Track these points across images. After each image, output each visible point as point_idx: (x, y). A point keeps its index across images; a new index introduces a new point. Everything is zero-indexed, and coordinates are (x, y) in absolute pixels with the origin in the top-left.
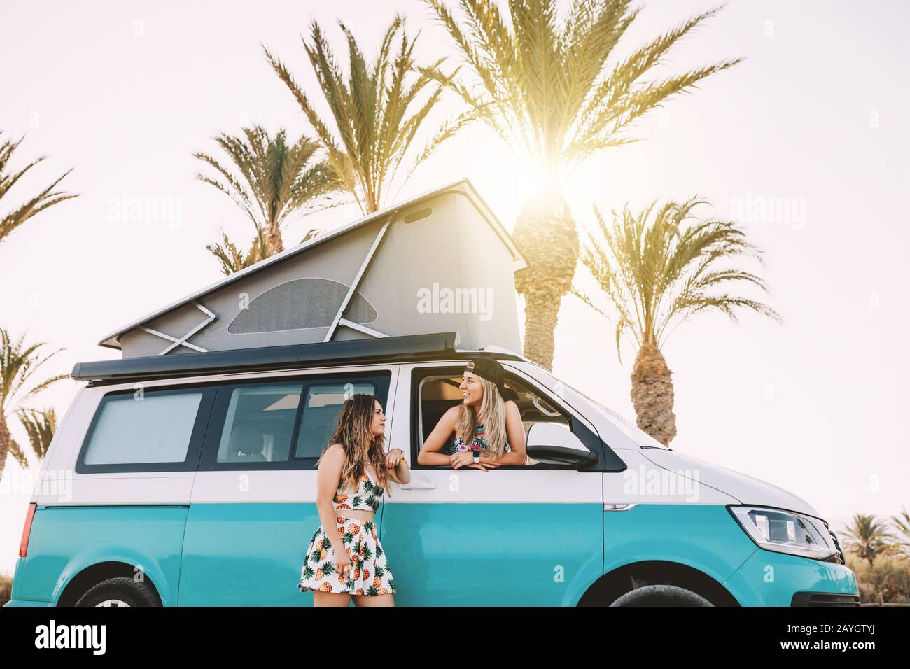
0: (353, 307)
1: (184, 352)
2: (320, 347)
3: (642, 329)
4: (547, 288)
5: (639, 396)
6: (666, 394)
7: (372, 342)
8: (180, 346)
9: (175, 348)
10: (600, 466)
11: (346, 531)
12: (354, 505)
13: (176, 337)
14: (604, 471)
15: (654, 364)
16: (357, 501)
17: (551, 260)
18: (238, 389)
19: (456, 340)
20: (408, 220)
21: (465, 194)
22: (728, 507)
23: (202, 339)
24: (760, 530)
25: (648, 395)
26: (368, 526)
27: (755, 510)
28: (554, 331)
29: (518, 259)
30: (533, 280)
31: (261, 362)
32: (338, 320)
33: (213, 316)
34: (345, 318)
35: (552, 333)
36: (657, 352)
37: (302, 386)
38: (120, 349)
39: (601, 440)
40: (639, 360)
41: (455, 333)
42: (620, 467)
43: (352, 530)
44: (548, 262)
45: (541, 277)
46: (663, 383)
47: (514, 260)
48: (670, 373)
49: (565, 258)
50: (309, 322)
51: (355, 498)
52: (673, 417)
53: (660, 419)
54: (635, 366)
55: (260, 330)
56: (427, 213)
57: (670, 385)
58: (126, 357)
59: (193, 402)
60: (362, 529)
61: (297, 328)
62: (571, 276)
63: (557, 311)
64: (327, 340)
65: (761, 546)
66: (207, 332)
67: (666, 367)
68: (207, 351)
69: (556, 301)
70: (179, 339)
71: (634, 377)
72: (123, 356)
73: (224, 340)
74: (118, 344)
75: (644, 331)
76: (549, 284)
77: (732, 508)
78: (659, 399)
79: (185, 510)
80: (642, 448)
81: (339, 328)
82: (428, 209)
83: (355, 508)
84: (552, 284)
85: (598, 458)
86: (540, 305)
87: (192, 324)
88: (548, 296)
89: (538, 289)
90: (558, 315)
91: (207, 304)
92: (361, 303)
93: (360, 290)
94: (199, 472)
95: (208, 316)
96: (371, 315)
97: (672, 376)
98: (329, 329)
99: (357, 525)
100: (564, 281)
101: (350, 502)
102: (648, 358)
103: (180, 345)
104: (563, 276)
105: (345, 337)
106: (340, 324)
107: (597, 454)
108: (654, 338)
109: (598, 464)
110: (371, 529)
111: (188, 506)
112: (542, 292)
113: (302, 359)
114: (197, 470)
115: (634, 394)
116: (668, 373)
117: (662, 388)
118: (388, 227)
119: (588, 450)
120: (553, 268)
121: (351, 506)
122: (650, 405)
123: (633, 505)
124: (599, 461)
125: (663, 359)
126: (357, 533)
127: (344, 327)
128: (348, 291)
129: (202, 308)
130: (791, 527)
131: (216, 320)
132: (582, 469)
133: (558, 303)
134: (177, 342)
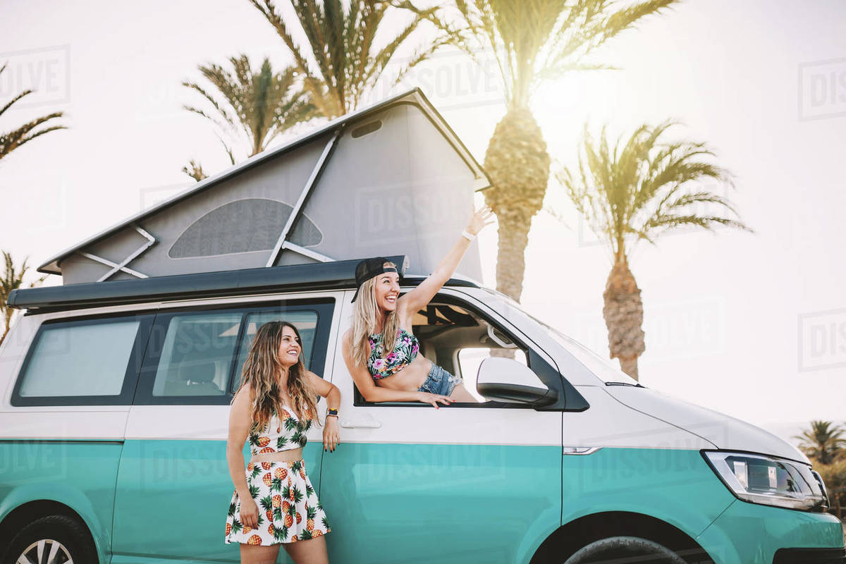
0: (297, 228)
1: (124, 278)
2: (261, 272)
3: (614, 250)
4: (519, 209)
5: (611, 313)
6: (636, 311)
7: (317, 266)
8: (120, 272)
9: (114, 274)
10: (560, 405)
11: (273, 477)
12: (278, 447)
13: (114, 262)
14: (563, 411)
15: (626, 282)
16: (281, 441)
17: (523, 181)
18: (177, 318)
19: (404, 264)
20: (356, 135)
21: (417, 105)
22: (703, 452)
23: (143, 264)
24: (738, 479)
25: (618, 313)
26: (296, 467)
27: (733, 456)
28: (525, 252)
29: (480, 178)
30: (506, 202)
31: (199, 289)
32: (281, 243)
33: (152, 240)
34: (289, 241)
35: (523, 253)
36: (628, 271)
37: (242, 314)
38: (60, 274)
39: (561, 375)
40: (610, 279)
41: (403, 257)
42: (581, 405)
43: (279, 475)
44: (520, 183)
45: (512, 198)
46: (634, 301)
47: (476, 179)
48: (640, 291)
49: (537, 179)
50: (252, 245)
51: (279, 439)
52: (643, 333)
53: (631, 335)
54: (607, 284)
55: (201, 255)
56: (377, 126)
57: (640, 303)
58: (66, 284)
59: (130, 331)
60: (290, 471)
61: (239, 252)
62: (542, 197)
63: (527, 232)
64: (269, 264)
65: (740, 496)
66: (147, 256)
67: (636, 286)
68: (147, 277)
69: (527, 222)
70: (118, 264)
71: (605, 296)
72: (64, 283)
73: (165, 265)
74: (59, 269)
75: (616, 251)
76: (520, 205)
77: (707, 454)
78: (629, 316)
79: (119, 447)
80: (606, 384)
81: (282, 251)
82: (377, 122)
83: (280, 450)
84: (524, 205)
85: (557, 395)
86: (512, 226)
87: (132, 249)
88: (520, 218)
89: (510, 210)
90: (529, 235)
91: (147, 227)
92: (305, 225)
93: (305, 210)
94: (133, 406)
95: (148, 240)
96: (317, 237)
97: (642, 295)
98: (271, 253)
99: (285, 468)
100: (535, 202)
101: (273, 444)
102: (619, 277)
103: (120, 270)
104: (535, 197)
105: (288, 261)
106: (283, 248)
107: (556, 391)
108: (625, 257)
109: (557, 403)
110: (299, 469)
111: (122, 443)
112: (514, 213)
113: (241, 286)
114: (132, 404)
115: (606, 310)
116: (638, 292)
117: (632, 306)
118: (334, 142)
119: (546, 388)
120: (524, 189)
121: (276, 449)
122: (621, 322)
123: (596, 448)
124: (559, 398)
125: (633, 278)
126: (284, 477)
127: (287, 250)
128: (291, 212)
129: (142, 232)
130: (772, 473)
131: (156, 244)
132: (540, 408)
133: (530, 224)
134: (117, 267)
